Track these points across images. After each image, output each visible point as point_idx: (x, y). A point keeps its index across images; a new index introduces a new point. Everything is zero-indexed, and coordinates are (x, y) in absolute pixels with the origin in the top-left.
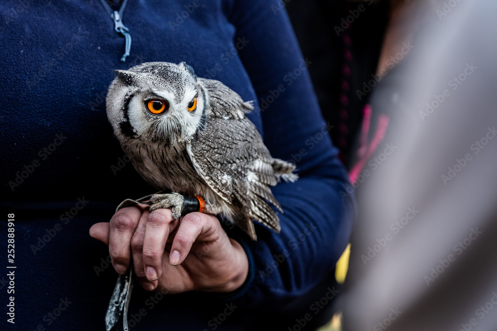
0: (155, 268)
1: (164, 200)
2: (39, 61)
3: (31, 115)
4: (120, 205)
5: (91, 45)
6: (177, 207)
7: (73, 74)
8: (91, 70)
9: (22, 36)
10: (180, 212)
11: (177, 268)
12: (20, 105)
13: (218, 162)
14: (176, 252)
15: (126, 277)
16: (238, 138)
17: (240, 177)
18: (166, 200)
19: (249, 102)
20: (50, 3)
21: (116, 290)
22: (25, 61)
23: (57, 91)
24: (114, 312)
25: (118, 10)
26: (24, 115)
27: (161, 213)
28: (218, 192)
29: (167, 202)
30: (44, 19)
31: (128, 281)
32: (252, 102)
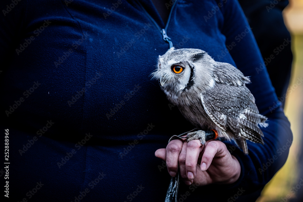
0: (193, 172)
1: (195, 136)
2: (124, 58)
3: (121, 87)
4: (171, 139)
5: (151, 48)
6: (202, 138)
7: (142, 64)
8: (152, 62)
9: (113, 44)
10: (205, 140)
11: (203, 172)
12: (115, 82)
13: (218, 107)
14: (204, 164)
15: (176, 178)
16: (234, 96)
17: (233, 117)
18: (196, 135)
19: (247, 77)
20: (127, 26)
21: (170, 186)
22: (116, 58)
23: (135, 74)
24: (170, 198)
25: (164, 28)
26: (118, 87)
27: (195, 142)
28: (217, 124)
29: (197, 136)
30: (125, 34)
31: (177, 181)
32: (248, 77)
